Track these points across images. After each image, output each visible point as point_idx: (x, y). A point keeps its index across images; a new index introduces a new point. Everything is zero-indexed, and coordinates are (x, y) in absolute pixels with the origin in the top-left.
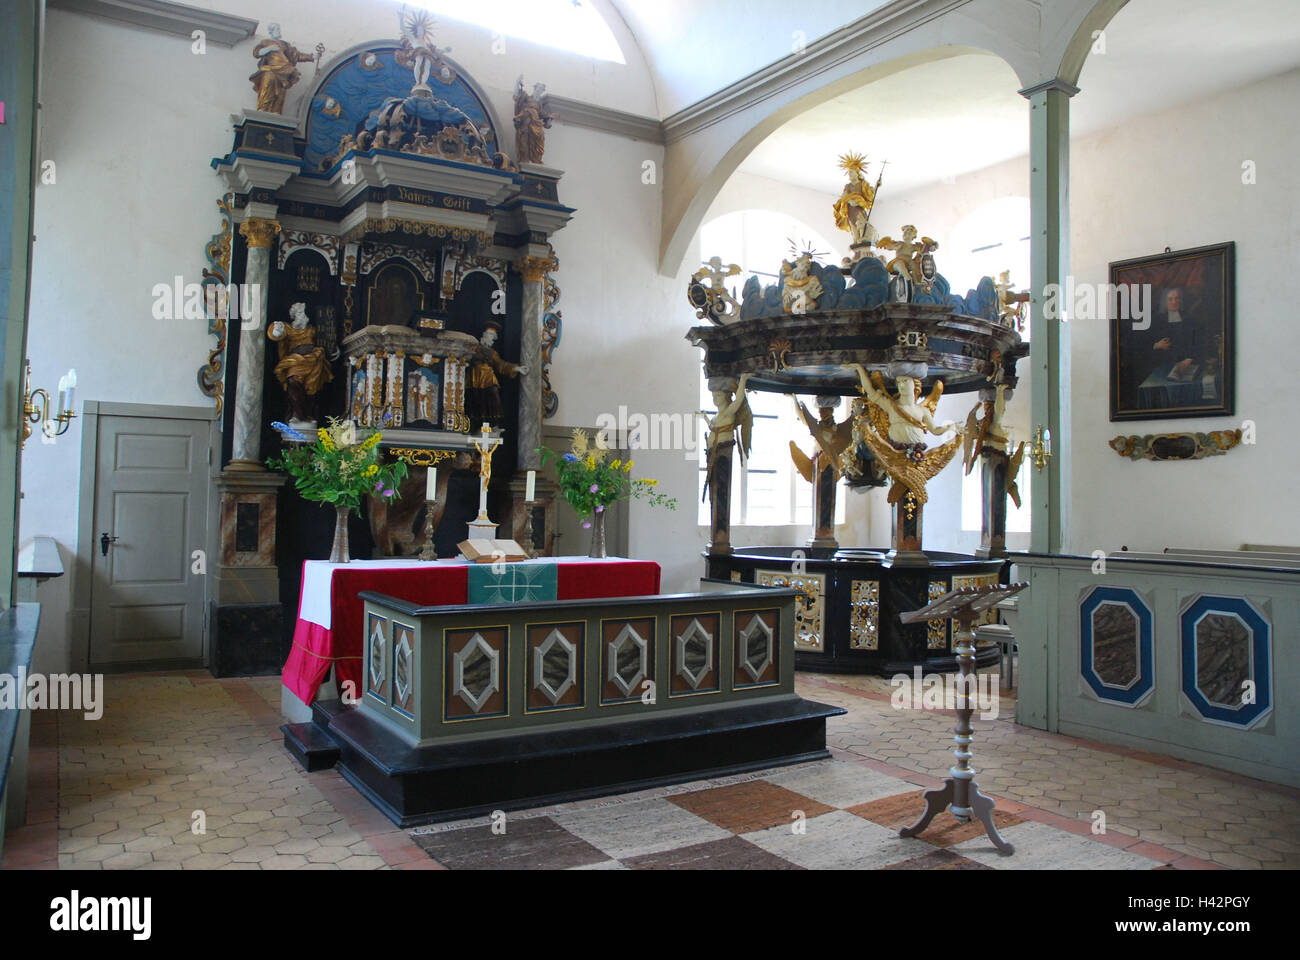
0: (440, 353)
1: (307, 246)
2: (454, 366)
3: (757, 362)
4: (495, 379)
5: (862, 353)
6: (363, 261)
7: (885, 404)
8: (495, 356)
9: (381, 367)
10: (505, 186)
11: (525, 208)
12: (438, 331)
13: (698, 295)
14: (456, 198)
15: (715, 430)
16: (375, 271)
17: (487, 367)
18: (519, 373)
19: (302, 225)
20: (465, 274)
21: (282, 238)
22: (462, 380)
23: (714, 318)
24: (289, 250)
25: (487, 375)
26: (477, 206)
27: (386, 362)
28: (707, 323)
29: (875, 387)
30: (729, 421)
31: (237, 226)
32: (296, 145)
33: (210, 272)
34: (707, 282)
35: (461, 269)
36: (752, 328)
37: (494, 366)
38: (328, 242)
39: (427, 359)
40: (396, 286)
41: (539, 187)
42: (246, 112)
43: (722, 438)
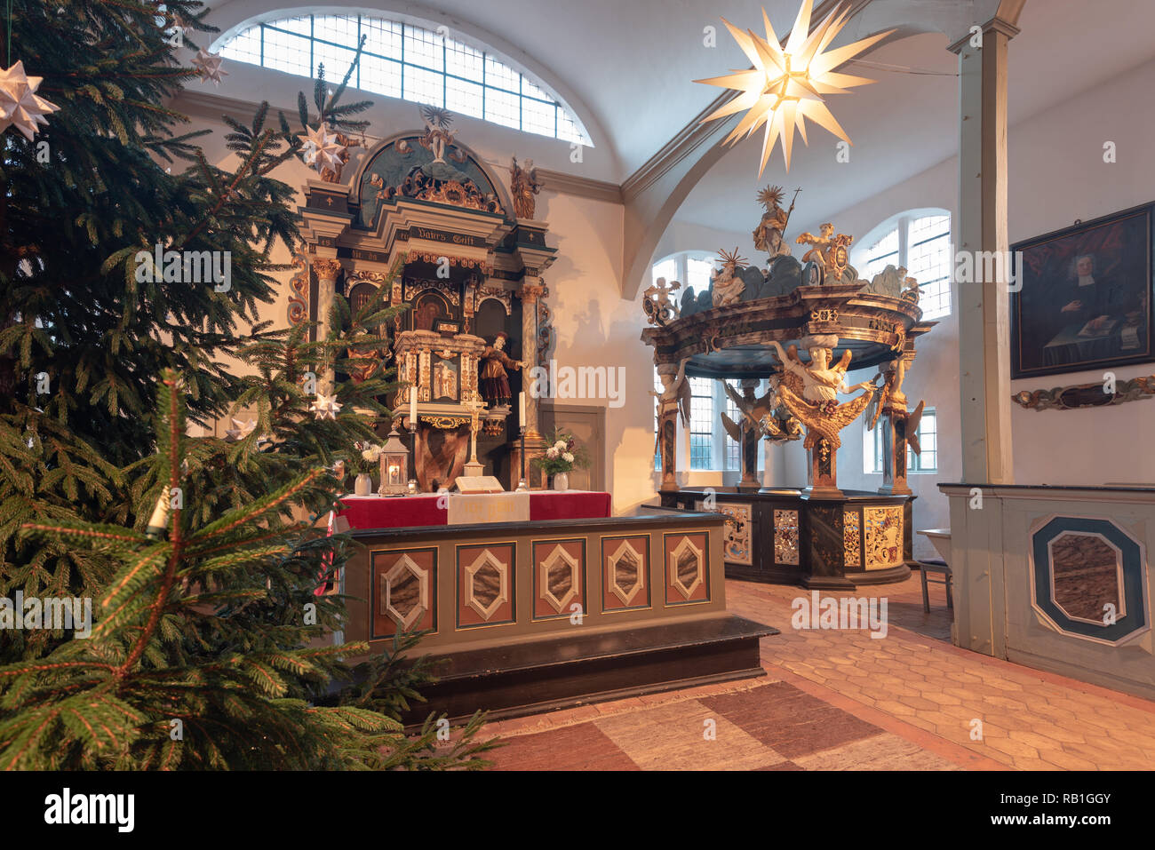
0: (457, 349)
1: (365, 281)
2: (467, 359)
3: (693, 348)
4: (504, 372)
5: (778, 333)
6: (407, 291)
7: (800, 371)
8: (505, 356)
9: (415, 361)
10: (499, 225)
11: (520, 249)
12: (454, 334)
13: (649, 306)
14: (463, 236)
15: (663, 402)
16: (416, 297)
17: (497, 362)
18: (521, 367)
19: (360, 266)
20: (482, 300)
21: (346, 275)
22: (476, 370)
23: (661, 322)
24: (352, 284)
25: (496, 368)
26: (478, 242)
27: (418, 356)
28: (655, 326)
29: (790, 357)
30: (673, 395)
31: (311, 266)
32: (349, 208)
33: (294, 297)
34: (655, 297)
35: (478, 297)
36: (688, 323)
37: (504, 364)
38: (380, 277)
39: (447, 353)
40: (432, 309)
41: (531, 236)
42: (309, 182)
43: (668, 407)
